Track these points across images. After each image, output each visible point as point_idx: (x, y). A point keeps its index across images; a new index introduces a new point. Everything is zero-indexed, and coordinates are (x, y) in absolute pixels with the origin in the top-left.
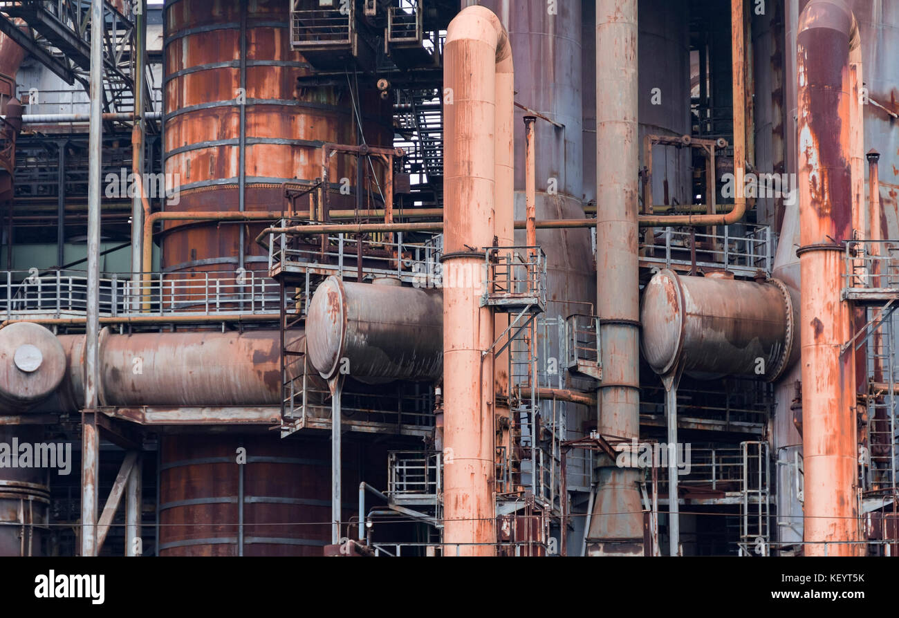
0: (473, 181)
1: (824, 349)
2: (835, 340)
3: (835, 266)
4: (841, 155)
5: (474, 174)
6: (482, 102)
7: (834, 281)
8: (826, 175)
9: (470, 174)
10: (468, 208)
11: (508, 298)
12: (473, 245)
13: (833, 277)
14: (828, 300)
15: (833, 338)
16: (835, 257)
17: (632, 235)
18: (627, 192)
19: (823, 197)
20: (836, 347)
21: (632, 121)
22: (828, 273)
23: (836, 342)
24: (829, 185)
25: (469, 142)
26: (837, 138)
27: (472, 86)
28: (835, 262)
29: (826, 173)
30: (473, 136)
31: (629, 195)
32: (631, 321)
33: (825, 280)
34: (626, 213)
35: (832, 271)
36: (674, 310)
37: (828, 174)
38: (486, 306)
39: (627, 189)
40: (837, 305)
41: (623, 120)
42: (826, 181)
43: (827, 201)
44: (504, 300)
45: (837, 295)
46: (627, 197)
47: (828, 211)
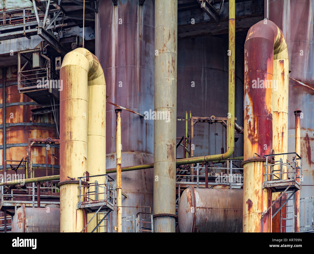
0: (73, 142)
1: (252, 215)
2: (259, 210)
3: (260, 169)
5: (73, 139)
6: (78, 99)
7: (259, 178)
8: (256, 120)
9: (71, 138)
10: (70, 157)
11: (91, 203)
12: (73, 177)
13: (258, 176)
14: (256, 189)
15: (258, 209)
16: (260, 165)
17: (171, 168)
18: (168, 145)
19: (254, 132)
20: (259, 214)
21: (171, 106)
22: (256, 174)
23: (260, 211)
24: (257, 126)
25: (71, 121)
26: (263, 99)
27: (72, 91)
28: (260, 168)
29: (256, 119)
30: (73, 118)
31: (169, 147)
32: (170, 214)
33: (254, 178)
34: (168, 157)
35: (258, 173)
36: (190, 206)
37: (257, 119)
38: (80, 209)
39: (168, 144)
40: (260, 191)
41: (167, 106)
42: (256, 123)
43: (256, 135)
44: (89, 204)
45: (261, 186)
46: (168, 148)
47: (256, 140)
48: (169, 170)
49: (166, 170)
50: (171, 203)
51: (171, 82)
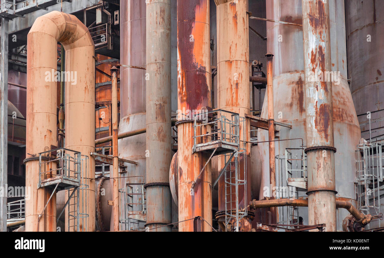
0: (34, 115)
1: (183, 185)
2: (189, 179)
3: (189, 131)
4: (194, 61)
5: (35, 111)
6: (40, 68)
7: (188, 142)
8: (184, 76)
9: (32, 111)
11: (49, 181)
12: (34, 153)
13: (188, 139)
14: (185, 154)
15: (188, 178)
16: (189, 127)
17: (160, 130)
18: (157, 105)
19: (183, 90)
20: (189, 183)
21: (160, 61)
22: (185, 138)
23: (189, 180)
24: (185, 82)
25: (32, 92)
26: (191, 51)
27: (34, 59)
28: (189, 130)
29: (184, 75)
30: (35, 89)
33: (183, 142)
34: (156, 118)
35: (187, 136)
36: (172, 173)
37: (185, 75)
38: (40, 188)
39: (157, 103)
40: (190, 157)
41: (155, 62)
42: (184, 80)
43: (185, 92)
44: (47, 183)
45: (190, 150)
46: (157, 108)
47: (185, 98)
48: (159, 132)
49: (154, 133)
50: (161, 170)
51: (160, 34)
